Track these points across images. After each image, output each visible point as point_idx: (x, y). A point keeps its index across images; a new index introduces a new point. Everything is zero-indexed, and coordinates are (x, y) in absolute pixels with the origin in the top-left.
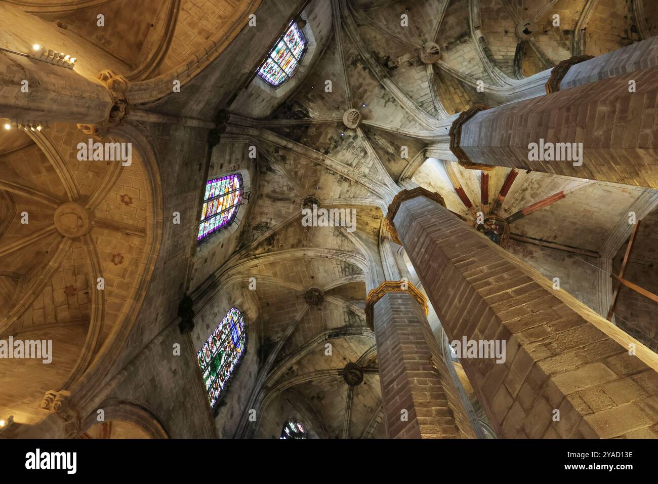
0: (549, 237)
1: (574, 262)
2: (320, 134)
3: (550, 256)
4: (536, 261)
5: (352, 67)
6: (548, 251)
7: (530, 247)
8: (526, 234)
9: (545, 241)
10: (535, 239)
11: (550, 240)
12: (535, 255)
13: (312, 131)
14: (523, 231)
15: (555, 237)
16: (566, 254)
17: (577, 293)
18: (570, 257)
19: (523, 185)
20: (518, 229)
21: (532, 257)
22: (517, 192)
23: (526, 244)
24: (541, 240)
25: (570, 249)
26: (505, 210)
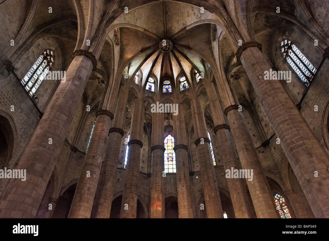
0: (162, 23)
1: (169, 11)
2: (148, 119)
3: (169, 21)
4: (172, 26)
5: (128, 118)
6: (167, 22)
7: (168, 28)
8: (163, 31)
9: (164, 24)
10: (164, 27)
11: (163, 22)
12: (170, 26)
13: (148, 121)
15: (161, 21)
16: (167, 15)
17: (181, 11)
18: (168, 13)
19: (145, 38)
20: (162, 34)
21: (172, 27)
22: (148, 39)
23: (167, 30)
24: (164, 25)
25: (165, 14)
26: (156, 40)
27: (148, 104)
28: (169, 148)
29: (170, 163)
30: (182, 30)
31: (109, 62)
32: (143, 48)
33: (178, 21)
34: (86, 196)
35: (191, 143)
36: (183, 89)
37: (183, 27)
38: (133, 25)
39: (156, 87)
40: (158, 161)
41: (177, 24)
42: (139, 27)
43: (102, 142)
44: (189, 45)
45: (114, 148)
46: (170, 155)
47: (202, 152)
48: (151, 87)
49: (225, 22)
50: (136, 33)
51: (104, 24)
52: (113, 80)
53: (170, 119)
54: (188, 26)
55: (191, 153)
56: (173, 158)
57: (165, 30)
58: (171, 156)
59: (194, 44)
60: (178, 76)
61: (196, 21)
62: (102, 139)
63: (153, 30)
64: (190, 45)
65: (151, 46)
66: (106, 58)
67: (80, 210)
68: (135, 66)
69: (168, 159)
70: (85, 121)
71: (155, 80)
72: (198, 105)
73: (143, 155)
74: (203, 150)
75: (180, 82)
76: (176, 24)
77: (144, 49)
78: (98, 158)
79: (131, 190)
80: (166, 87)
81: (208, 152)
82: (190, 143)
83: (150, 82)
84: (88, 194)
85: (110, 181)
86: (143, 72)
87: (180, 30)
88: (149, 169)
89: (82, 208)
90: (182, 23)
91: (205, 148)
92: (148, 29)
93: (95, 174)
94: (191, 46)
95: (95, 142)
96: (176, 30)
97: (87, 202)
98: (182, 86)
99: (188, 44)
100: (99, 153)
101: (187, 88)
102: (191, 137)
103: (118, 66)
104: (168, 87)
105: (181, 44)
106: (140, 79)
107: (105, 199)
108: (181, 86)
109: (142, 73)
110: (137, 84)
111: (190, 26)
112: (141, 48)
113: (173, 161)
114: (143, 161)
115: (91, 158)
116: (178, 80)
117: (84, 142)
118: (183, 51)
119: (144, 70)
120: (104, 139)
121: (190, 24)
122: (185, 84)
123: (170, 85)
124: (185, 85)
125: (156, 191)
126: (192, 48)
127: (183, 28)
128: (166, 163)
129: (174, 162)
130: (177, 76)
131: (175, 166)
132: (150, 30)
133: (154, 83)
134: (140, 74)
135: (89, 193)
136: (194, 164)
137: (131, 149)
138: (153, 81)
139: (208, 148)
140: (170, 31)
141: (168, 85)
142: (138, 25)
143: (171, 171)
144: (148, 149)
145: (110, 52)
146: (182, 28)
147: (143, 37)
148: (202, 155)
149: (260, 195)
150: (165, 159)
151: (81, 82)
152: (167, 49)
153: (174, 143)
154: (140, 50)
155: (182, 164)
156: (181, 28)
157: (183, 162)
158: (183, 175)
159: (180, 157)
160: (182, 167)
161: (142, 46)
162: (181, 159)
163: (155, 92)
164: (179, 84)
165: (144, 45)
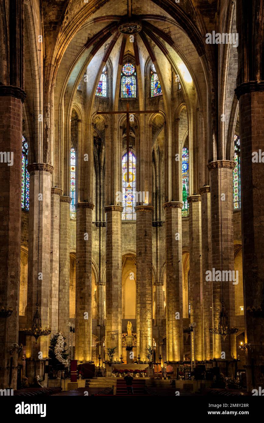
0: (124, 3)
3: (137, 2)
4: (143, 7)
6: (134, 2)
7: (134, 7)
10: (128, 6)
11: (126, 2)
12: (139, 6)
14: (124, 11)
32: (90, 36)
36: (155, 92)
37: (161, 15)
39: (110, 85)
44: (170, 32)
48: (102, 85)
57: (130, 8)
59: (178, 33)
63: (108, 13)
64: (172, 33)
72: (175, 141)
75: (152, 73)
77: (92, 39)
80: (126, 82)
85: (66, 267)
87: (155, 14)
90: (158, 11)
92: (100, 16)
94: (173, 37)
98: (155, 82)
99: (168, 30)
104: (130, 82)
107: (64, 285)
108: (152, 83)
112: (87, 39)
120: (58, 227)
123: (134, 75)
126: (173, 43)
132: (104, 15)
133: (107, 72)
140: (138, 10)
141: (131, 75)
154: (85, 42)
155: (144, 234)
156: (158, 14)
157: (146, 232)
158: (144, 248)
159: (142, 224)
160: (144, 239)
161: (89, 32)
162: (143, 226)
163: (108, 98)
164: (150, 78)
165: (92, 30)
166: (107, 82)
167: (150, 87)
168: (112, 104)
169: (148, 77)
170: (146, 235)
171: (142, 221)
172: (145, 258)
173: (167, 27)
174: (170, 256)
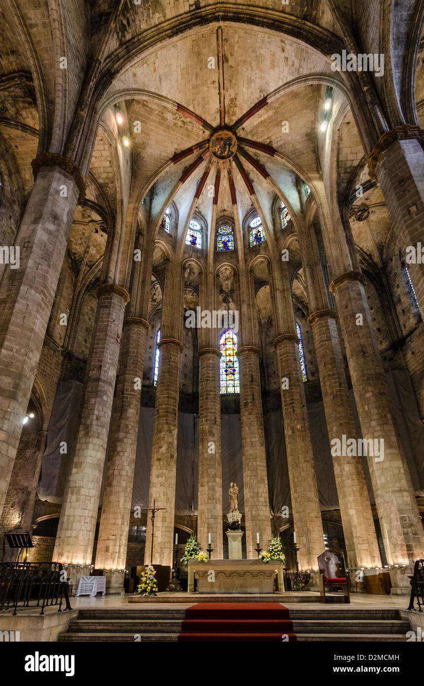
0: (215, 88)
1: (231, 55)
2: (192, 301)
3: (230, 81)
4: (237, 94)
6: (227, 84)
7: (227, 102)
8: (217, 109)
9: (219, 90)
10: (220, 99)
11: (218, 85)
12: (233, 96)
14: (215, 113)
15: (214, 82)
16: (225, 64)
17: (258, 54)
18: (227, 60)
19: (181, 127)
20: (215, 118)
21: (236, 99)
22: (187, 130)
23: (226, 105)
24: (219, 94)
25: (221, 63)
26: (204, 132)
27: (190, 273)
28: (228, 352)
29: (230, 377)
30: (257, 104)
31: (110, 185)
32: (177, 151)
33: (250, 81)
34: (94, 428)
35: (266, 345)
36: (255, 243)
37: (261, 97)
38: (153, 93)
39: (205, 239)
40: (210, 373)
41: (248, 88)
42: (166, 98)
43: (113, 343)
44: (271, 142)
45: (134, 352)
46: (230, 364)
47: (284, 359)
48: (196, 240)
49: (353, 78)
50: (161, 114)
51: (91, 90)
52: (122, 225)
53: (230, 302)
54: (271, 93)
55: (265, 361)
56: (234, 370)
57: (222, 105)
58: (232, 365)
59: (281, 140)
60: (246, 215)
61: (289, 80)
62: (112, 338)
63: (196, 107)
64: (274, 142)
65: (193, 147)
66: (104, 176)
67: (87, 448)
68: (163, 195)
69: (226, 371)
70: (81, 306)
71: (203, 225)
72: (283, 274)
73: (185, 365)
74: (287, 356)
75: (250, 229)
76: (245, 90)
77: (179, 154)
78: (109, 368)
79: (167, 420)
80: (223, 240)
81: (295, 360)
82: (264, 345)
83: (193, 230)
84: (97, 425)
85: (132, 406)
86: (178, 207)
87: (253, 105)
88: (195, 387)
89: (91, 446)
90: (258, 86)
91: (290, 353)
92: (185, 106)
93: (106, 394)
94: (275, 146)
95: (100, 342)
96: (246, 106)
97: (98, 437)
98: (254, 236)
99: (268, 141)
100: (109, 361)
101: (262, 240)
102: (267, 335)
103: (130, 193)
104: (227, 239)
105: (254, 140)
106: (173, 224)
107: (126, 433)
108: (251, 237)
109: (177, 211)
110: (168, 232)
111: (275, 94)
112: (173, 153)
113: (234, 374)
114: (185, 375)
115: (96, 369)
116: (246, 226)
117: (84, 343)
118: (259, 158)
119: (180, 203)
120: (116, 336)
121: (276, 88)
122: (259, 232)
123: (231, 234)
124: (259, 234)
125: (207, 420)
126: (276, 151)
127: (260, 101)
128: (223, 377)
129: (237, 376)
130: (244, 215)
131: (237, 383)
132: (191, 108)
133: (202, 230)
134: (173, 212)
135: (99, 424)
136: (270, 379)
137: (163, 355)
138: (198, 228)
139: (294, 353)
140: (232, 109)
141: (228, 234)
142: (164, 94)
143: (231, 390)
144: (192, 355)
145: (110, 162)
146: (258, 99)
147: (175, 124)
148: (284, 364)
149: (378, 428)
150: (222, 371)
151: (59, 225)
152: (226, 153)
153: (236, 345)
154: (171, 156)
155: (250, 379)
156: (257, 101)
157: (252, 377)
158: (251, 397)
159: (246, 368)
160: (250, 385)
161: (176, 146)
162: (248, 370)
163: (203, 250)
164: (249, 233)
165: (179, 145)
166: (202, 238)
167: (249, 240)
168: (207, 255)
169: (247, 233)
170: (252, 381)
171: (246, 365)
172: (252, 409)
173: (267, 137)
174: (289, 401)
